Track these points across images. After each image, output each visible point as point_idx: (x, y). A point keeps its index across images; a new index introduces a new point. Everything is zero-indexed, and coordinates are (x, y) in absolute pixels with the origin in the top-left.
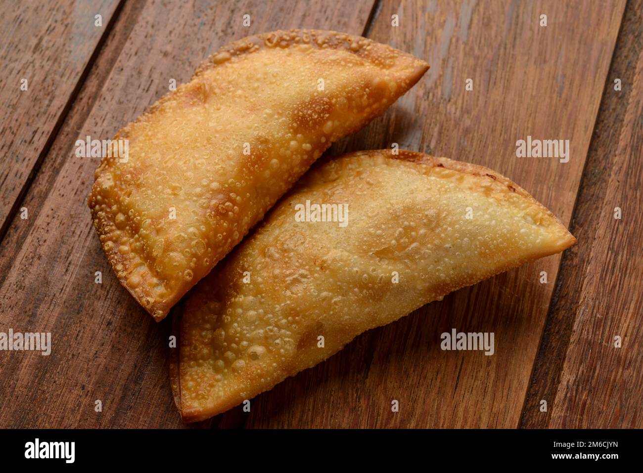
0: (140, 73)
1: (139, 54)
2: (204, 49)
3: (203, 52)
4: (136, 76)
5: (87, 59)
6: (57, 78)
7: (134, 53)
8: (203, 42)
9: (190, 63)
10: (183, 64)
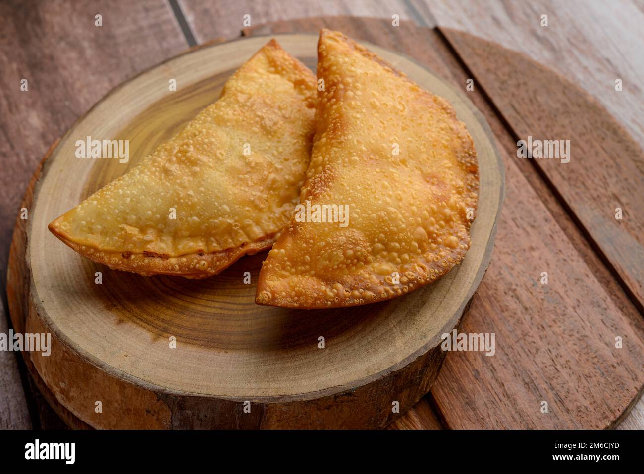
0: (533, 227)
1: (549, 237)
2: (512, 269)
3: (511, 267)
4: (533, 223)
5: (577, 213)
6: (578, 190)
7: (553, 235)
8: (519, 273)
9: (509, 254)
10: (513, 251)
